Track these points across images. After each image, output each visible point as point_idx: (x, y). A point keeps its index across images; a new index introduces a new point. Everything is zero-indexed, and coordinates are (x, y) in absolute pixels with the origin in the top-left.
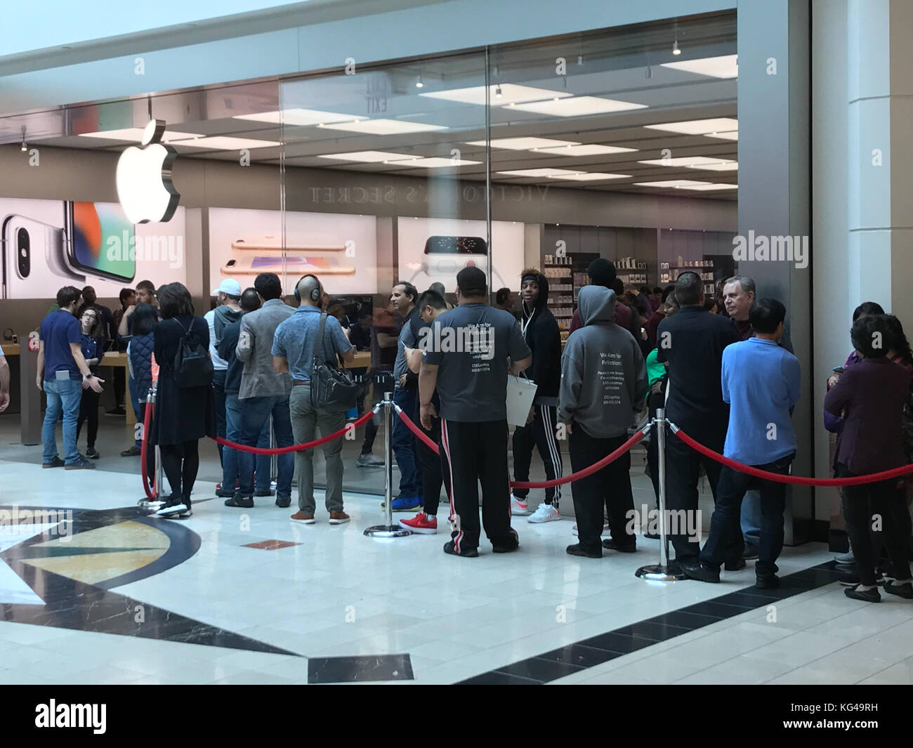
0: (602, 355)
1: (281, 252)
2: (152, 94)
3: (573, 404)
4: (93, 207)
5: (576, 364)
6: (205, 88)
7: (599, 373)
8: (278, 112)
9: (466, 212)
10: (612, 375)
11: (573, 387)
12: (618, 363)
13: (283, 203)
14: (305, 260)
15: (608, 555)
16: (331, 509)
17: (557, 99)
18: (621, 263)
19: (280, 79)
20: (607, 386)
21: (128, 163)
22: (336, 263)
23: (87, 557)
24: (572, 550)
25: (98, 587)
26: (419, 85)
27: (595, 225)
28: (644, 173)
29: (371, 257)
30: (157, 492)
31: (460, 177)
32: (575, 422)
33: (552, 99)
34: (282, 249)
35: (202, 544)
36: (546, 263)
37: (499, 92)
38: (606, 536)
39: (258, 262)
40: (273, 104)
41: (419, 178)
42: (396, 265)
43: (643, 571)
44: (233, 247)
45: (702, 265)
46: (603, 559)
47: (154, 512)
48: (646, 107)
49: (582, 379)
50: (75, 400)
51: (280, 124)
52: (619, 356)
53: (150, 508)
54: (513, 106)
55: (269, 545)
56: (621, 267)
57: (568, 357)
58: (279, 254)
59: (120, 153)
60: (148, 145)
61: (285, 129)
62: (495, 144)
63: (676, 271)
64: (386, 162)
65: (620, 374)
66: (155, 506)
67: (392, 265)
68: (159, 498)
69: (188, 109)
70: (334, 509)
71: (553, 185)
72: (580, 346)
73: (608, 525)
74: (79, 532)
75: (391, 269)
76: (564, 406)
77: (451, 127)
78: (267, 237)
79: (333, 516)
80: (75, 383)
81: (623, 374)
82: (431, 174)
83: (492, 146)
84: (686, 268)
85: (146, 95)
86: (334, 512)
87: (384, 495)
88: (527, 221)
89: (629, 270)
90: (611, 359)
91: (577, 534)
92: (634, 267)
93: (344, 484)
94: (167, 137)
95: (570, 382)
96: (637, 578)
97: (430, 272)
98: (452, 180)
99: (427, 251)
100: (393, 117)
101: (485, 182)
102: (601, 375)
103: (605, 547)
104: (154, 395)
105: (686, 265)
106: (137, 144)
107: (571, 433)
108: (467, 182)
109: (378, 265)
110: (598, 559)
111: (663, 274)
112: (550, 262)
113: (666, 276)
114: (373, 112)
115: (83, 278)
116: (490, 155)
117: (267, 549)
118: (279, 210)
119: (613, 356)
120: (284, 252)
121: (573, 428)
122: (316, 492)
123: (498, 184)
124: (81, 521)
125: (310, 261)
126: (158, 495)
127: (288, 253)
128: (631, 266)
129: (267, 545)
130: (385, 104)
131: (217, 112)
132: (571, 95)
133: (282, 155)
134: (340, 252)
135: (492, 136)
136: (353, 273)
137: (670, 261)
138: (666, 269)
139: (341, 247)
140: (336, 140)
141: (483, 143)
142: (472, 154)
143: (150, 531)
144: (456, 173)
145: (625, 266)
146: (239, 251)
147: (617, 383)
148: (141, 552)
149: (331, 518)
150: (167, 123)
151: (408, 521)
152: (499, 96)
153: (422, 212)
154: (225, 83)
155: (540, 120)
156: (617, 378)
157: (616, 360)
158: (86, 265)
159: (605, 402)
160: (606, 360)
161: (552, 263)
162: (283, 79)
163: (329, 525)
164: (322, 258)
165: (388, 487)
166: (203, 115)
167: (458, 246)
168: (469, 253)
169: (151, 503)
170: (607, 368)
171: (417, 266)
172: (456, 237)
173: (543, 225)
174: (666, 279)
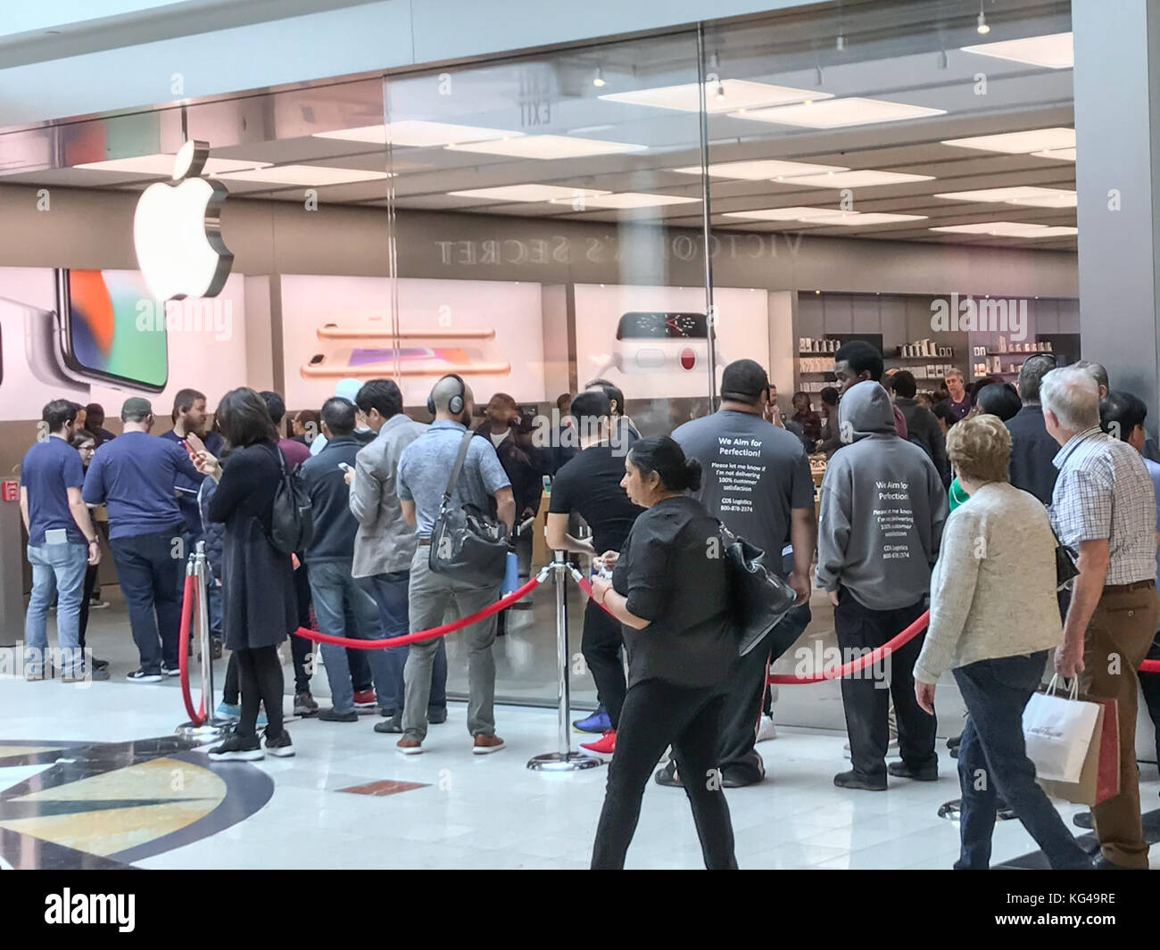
0: (879, 485)
1: (391, 341)
2: (187, 101)
3: (837, 560)
4: (101, 276)
5: (840, 500)
6: (272, 91)
7: (875, 512)
8: (381, 127)
9: (677, 275)
10: (895, 515)
11: (837, 534)
12: (904, 497)
13: (393, 266)
14: (432, 353)
15: (895, 786)
16: (477, 734)
17: (809, 103)
18: (914, 348)
19: (385, 76)
20: (888, 531)
21: (151, 208)
22: (479, 355)
23: (97, 815)
24: (841, 780)
25: (115, 860)
26: (599, 83)
27: (874, 291)
28: (944, 212)
29: (534, 346)
30: (205, 712)
31: (667, 223)
32: (842, 587)
33: (802, 103)
34: (393, 336)
35: (276, 789)
36: (802, 351)
37: (721, 91)
38: (893, 757)
39: (359, 356)
40: (376, 113)
41: (604, 225)
42: (572, 358)
43: (950, 808)
44: (319, 334)
45: (1034, 349)
46: (889, 793)
47: (200, 744)
48: (944, 112)
49: (850, 521)
50: (75, 573)
51: (386, 145)
52: (905, 486)
53: (194, 738)
54: (743, 114)
55: (382, 788)
56: (915, 353)
57: (829, 490)
58: (387, 344)
59: (139, 193)
60: (182, 179)
61: (394, 152)
62: (716, 171)
63: (997, 359)
64: (553, 201)
65: (907, 512)
66: (206, 734)
67: (567, 358)
68: (209, 722)
69: (245, 124)
70: (482, 733)
71: (809, 232)
72: (845, 471)
73: (896, 740)
74: (84, 777)
75: (566, 364)
76: (824, 564)
77: (650, 146)
78: (372, 319)
79: (479, 742)
80: (76, 548)
81: (911, 512)
82: (622, 217)
83: (710, 174)
84: (1011, 354)
85: (178, 103)
86: (480, 736)
87: (557, 708)
88: (773, 288)
89: (926, 358)
90: (893, 491)
91: (850, 756)
92: (934, 354)
93: (497, 693)
94: (212, 167)
95: (832, 528)
96: (940, 818)
97: (626, 367)
98: (656, 227)
99: (620, 336)
100: (563, 132)
101: (702, 229)
102: (878, 516)
103: (892, 774)
104: (197, 563)
105: (1011, 350)
106: (166, 179)
107: (837, 604)
108: (677, 229)
109: (547, 358)
110: (881, 793)
111: (978, 364)
112: (807, 348)
113: (982, 366)
114: (530, 123)
115: (86, 387)
116: (708, 188)
117: (377, 795)
118: (388, 276)
119: (897, 485)
120: (396, 341)
121: (839, 596)
122: (452, 706)
123: (723, 232)
124: (88, 760)
125: (440, 353)
126: (207, 717)
127: (404, 344)
128: (929, 353)
129: (376, 789)
130: (548, 111)
131: (290, 127)
132: (832, 96)
133: (390, 193)
134: (486, 340)
135: (710, 161)
136: (506, 371)
137: (988, 343)
138: (980, 357)
139: (487, 331)
140: (476, 167)
141: (697, 170)
142: (686, 186)
143: (194, 772)
144: (661, 216)
145: (921, 353)
146: (328, 340)
147: (903, 526)
148: (181, 805)
149: (476, 745)
150: (211, 146)
151: (594, 744)
152: (720, 97)
153: (611, 276)
154: (301, 83)
155: (788, 133)
156: (903, 519)
157: (899, 491)
158: (92, 367)
159: (885, 556)
160: (885, 493)
161: (810, 350)
162: (389, 75)
163: (473, 755)
164: (458, 350)
165: (562, 693)
166: (268, 132)
167: (667, 326)
168: (685, 337)
169: (195, 730)
170: (888, 505)
171: (605, 359)
172: (664, 314)
173: (797, 293)
174: (982, 371)
